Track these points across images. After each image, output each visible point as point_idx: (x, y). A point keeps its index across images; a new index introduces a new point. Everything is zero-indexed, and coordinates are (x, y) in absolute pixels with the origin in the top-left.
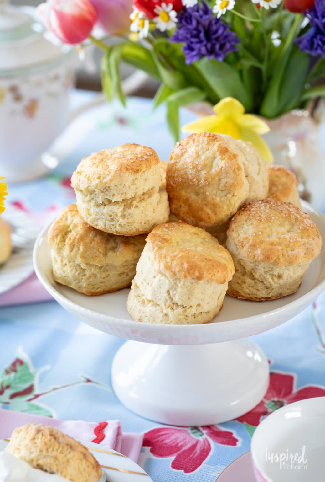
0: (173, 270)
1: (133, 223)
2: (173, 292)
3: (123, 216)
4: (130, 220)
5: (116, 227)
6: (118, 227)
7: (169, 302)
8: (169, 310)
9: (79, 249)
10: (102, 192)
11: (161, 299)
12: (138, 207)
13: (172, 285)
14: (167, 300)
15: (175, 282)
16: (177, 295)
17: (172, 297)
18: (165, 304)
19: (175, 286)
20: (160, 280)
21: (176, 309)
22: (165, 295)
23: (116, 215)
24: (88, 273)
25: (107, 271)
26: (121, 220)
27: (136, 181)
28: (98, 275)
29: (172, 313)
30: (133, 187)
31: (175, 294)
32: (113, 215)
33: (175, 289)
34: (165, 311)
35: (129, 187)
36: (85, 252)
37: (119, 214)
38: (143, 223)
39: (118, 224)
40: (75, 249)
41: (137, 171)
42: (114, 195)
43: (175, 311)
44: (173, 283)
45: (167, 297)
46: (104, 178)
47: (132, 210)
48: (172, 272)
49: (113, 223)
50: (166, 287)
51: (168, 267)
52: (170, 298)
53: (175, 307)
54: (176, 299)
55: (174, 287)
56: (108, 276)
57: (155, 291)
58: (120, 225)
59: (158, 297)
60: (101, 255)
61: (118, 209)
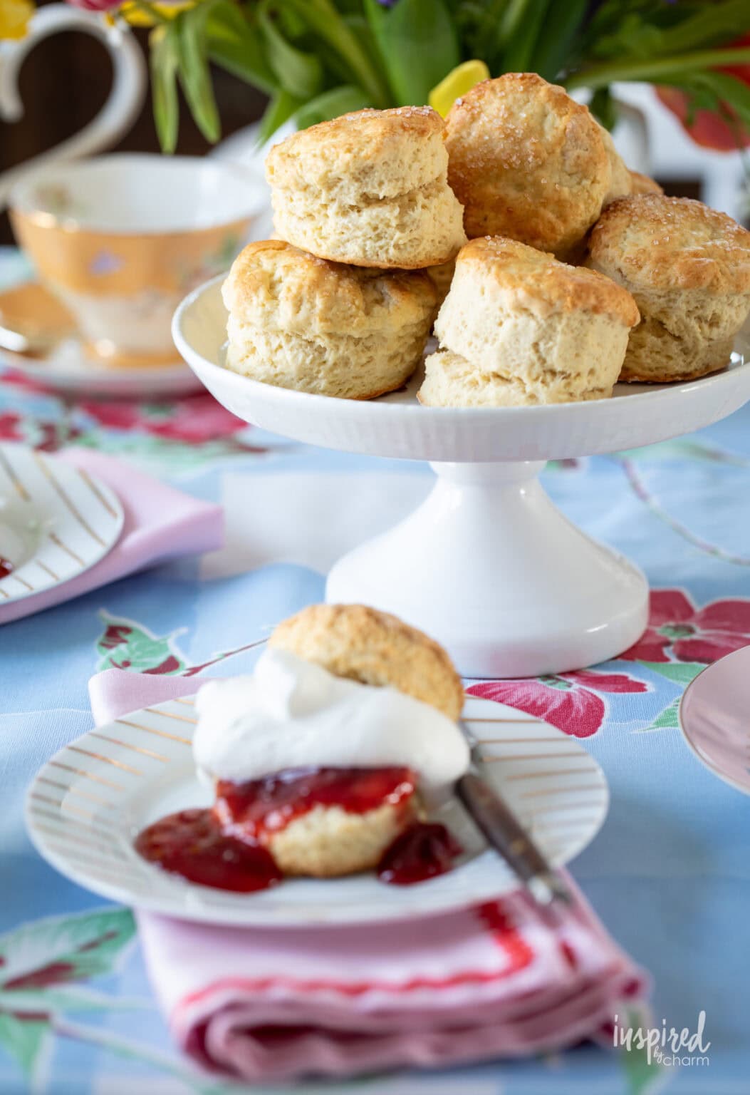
0: (546, 297)
1: (419, 240)
2: (546, 344)
3: (402, 227)
4: (415, 234)
5: (387, 252)
6: (392, 251)
7: (538, 368)
8: (539, 384)
9: (313, 306)
10: (357, 180)
11: (519, 365)
12: (426, 207)
13: (545, 331)
14: (532, 365)
15: (549, 321)
16: (555, 350)
17: (544, 355)
18: (530, 374)
19: (550, 331)
20: (516, 326)
21: (553, 380)
22: (530, 354)
23: (388, 226)
24: (330, 357)
25: (368, 348)
26: (398, 234)
27: (420, 155)
28: (353, 360)
29: (545, 388)
30: (416, 166)
31: (551, 348)
32: (381, 226)
33: (550, 339)
34: (529, 389)
35: (410, 167)
36: (328, 308)
37: (394, 223)
38: (437, 241)
39: (392, 243)
40: (305, 306)
41: (422, 132)
42: (381, 184)
43: (552, 385)
44: (545, 325)
45: (534, 358)
46: (361, 150)
47: (417, 213)
48: (544, 300)
49: (382, 243)
50: (532, 337)
51: (534, 294)
52: (540, 358)
53: (549, 377)
54: (554, 361)
55: (547, 334)
56: (371, 360)
57: (505, 351)
58: (397, 246)
59: (513, 360)
60: (361, 313)
61: (390, 214)
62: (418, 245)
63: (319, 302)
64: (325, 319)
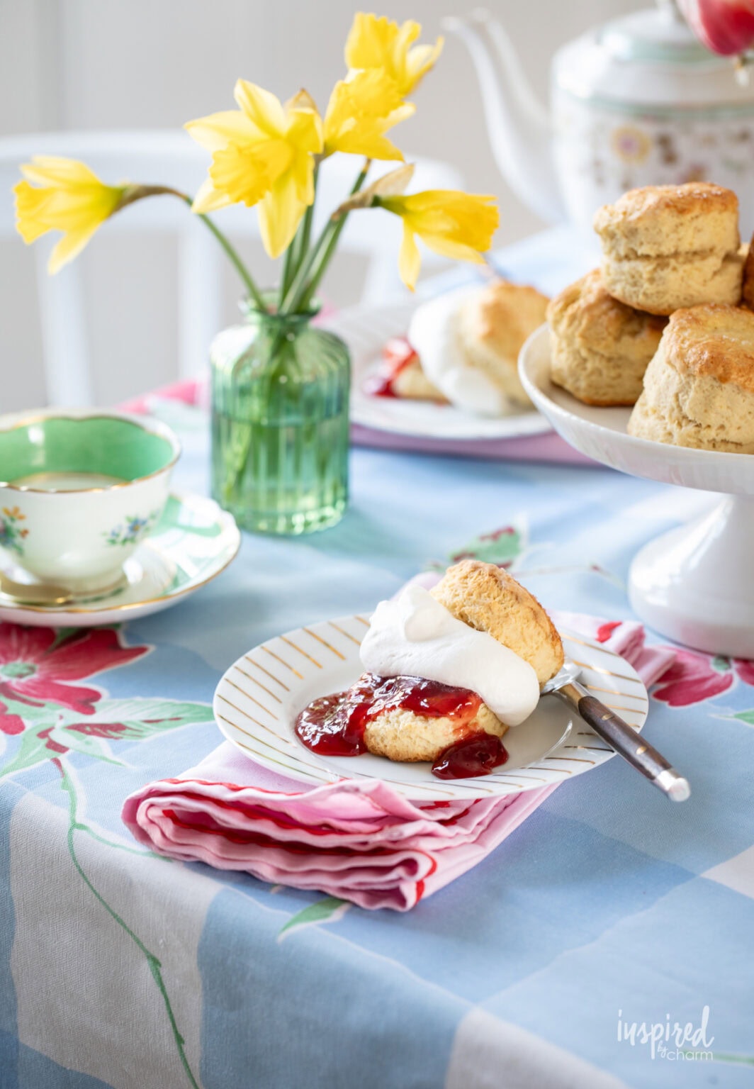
0: (686, 360)
1: (664, 293)
2: (683, 396)
3: (652, 280)
4: (661, 288)
5: (638, 297)
6: (641, 297)
7: (676, 413)
8: (675, 426)
9: (580, 324)
10: (626, 237)
11: (665, 408)
12: (676, 270)
13: (683, 386)
14: (673, 410)
15: (688, 380)
16: (687, 403)
17: (681, 404)
18: (670, 416)
19: (686, 387)
20: (669, 377)
21: (686, 425)
22: (672, 400)
23: (641, 277)
24: (589, 365)
25: (618, 367)
26: (647, 286)
27: (681, 228)
28: (605, 373)
29: (678, 431)
30: (673, 236)
31: (685, 400)
32: (637, 276)
33: (686, 393)
34: (668, 428)
35: (667, 236)
36: (588, 328)
37: (646, 276)
39: (642, 291)
40: (576, 323)
41: (683, 212)
42: (641, 244)
43: (683, 429)
44: (684, 382)
45: (675, 405)
46: (630, 214)
47: (667, 273)
48: (684, 362)
49: (635, 289)
50: (674, 389)
51: (681, 356)
52: (678, 406)
53: (683, 422)
54: (687, 410)
55: (684, 389)
56: (619, 376)
58: (645, 294)
59: (663, 403)
60: (610, 339)
61: (645, 268)
62: (662, 298)
63: (584, 322)
64: (583, 336)
